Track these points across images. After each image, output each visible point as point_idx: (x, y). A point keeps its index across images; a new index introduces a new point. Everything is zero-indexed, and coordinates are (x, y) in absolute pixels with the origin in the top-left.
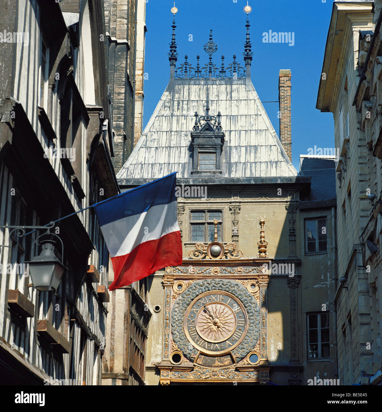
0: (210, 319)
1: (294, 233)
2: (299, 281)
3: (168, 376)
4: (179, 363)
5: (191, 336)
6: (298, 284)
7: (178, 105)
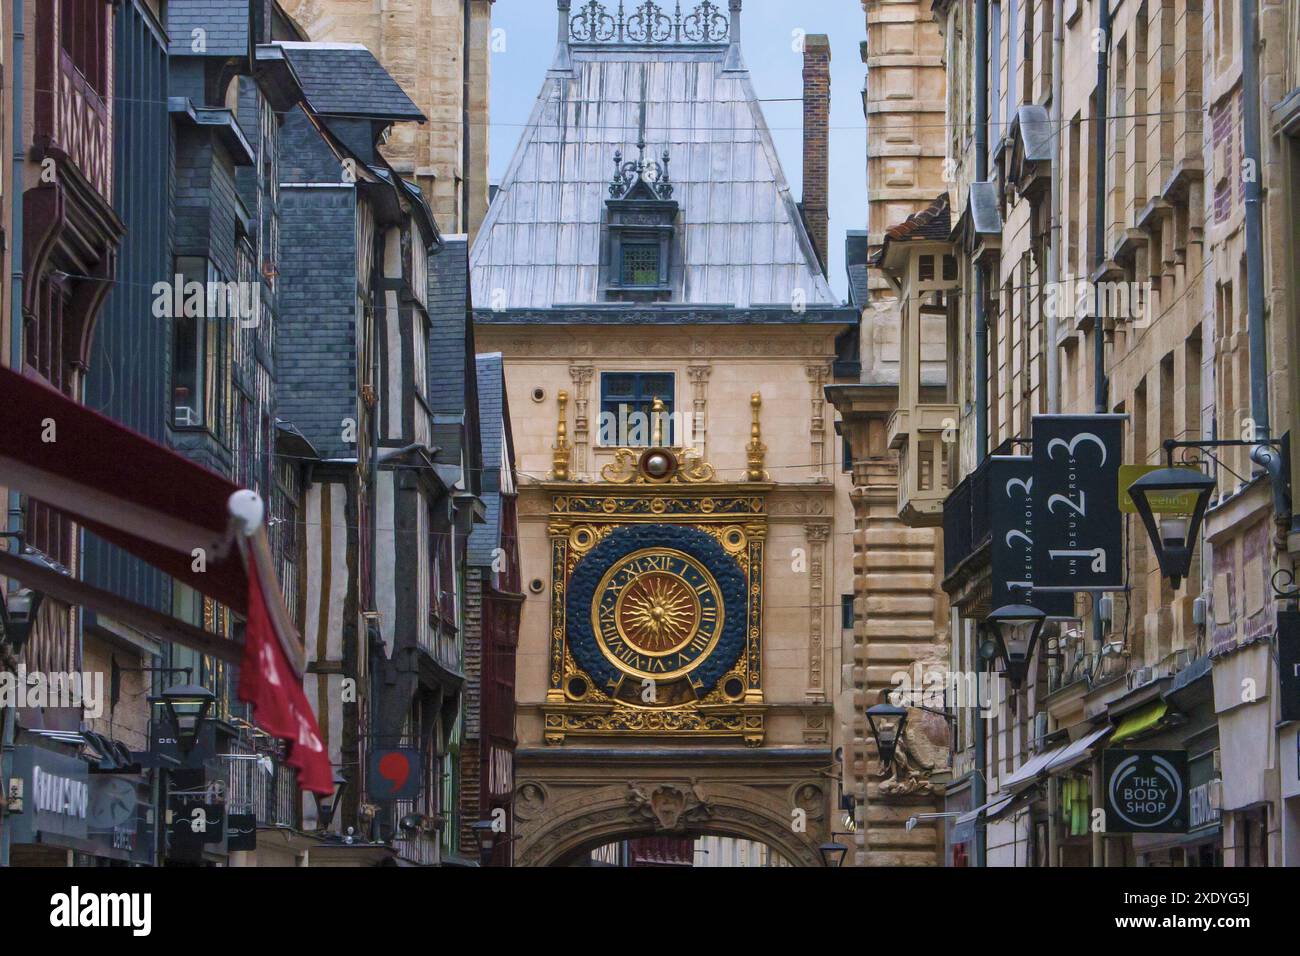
0: (645, 607)
1: (820, 427)
2: (829, 529)
3: (560, 724)
4: (581, 698)
5: (607, 643)
6: (827, 535)
7: (578, 115)
